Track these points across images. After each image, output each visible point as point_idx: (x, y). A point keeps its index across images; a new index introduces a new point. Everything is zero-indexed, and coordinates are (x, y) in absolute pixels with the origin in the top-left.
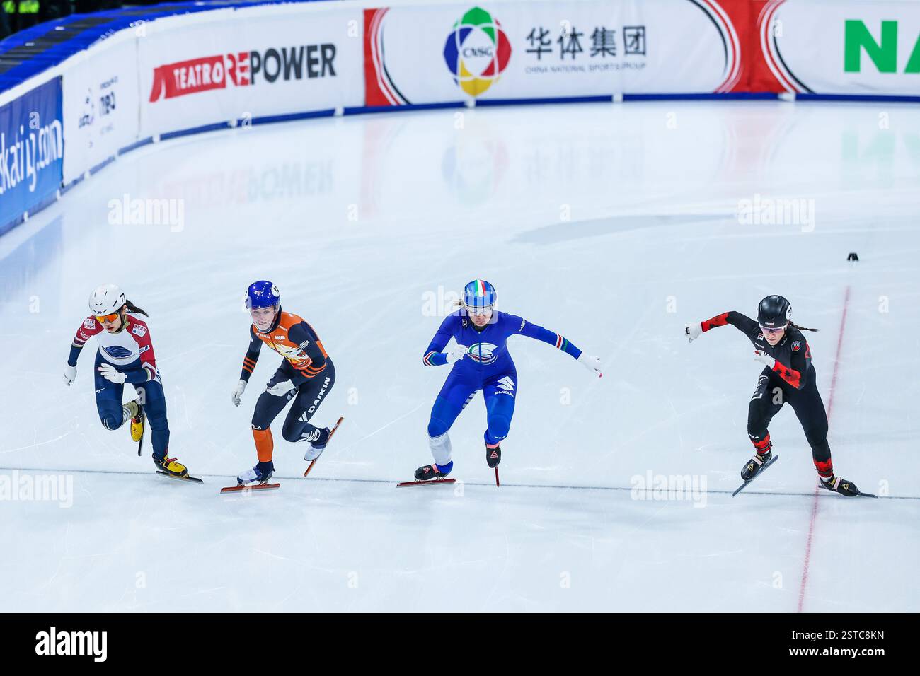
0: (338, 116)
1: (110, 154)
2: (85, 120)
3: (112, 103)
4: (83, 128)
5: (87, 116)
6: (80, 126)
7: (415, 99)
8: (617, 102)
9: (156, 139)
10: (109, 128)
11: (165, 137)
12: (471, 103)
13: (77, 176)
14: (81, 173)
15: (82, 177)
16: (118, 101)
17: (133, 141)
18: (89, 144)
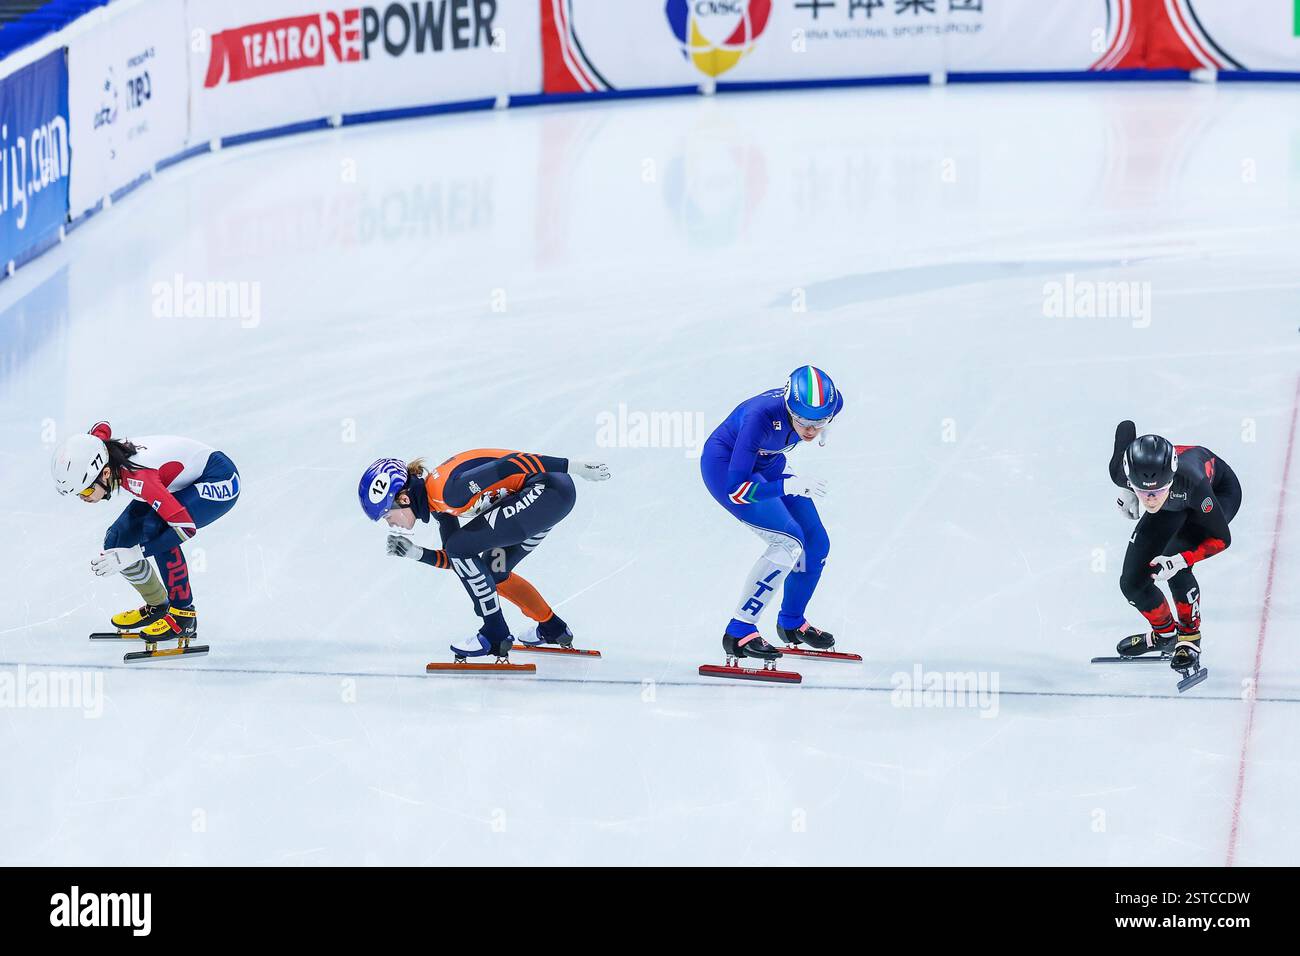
0: (501, 109)
1: (143, 170)
2: (105, 116)
3: (146, 90)
4: (100, 128)
5: (108, 110)
6: (96, 127)
7: (620, 83)
8: (938, 85)
9: (216, 145)
10: (142, 129)
11: (228, 142)
12: (709, 86)
13: (91, 205)
14: (99, 198)
15: (99, 207)
16: (155, 86)
17: (178, 149)
18: (112, 155)
